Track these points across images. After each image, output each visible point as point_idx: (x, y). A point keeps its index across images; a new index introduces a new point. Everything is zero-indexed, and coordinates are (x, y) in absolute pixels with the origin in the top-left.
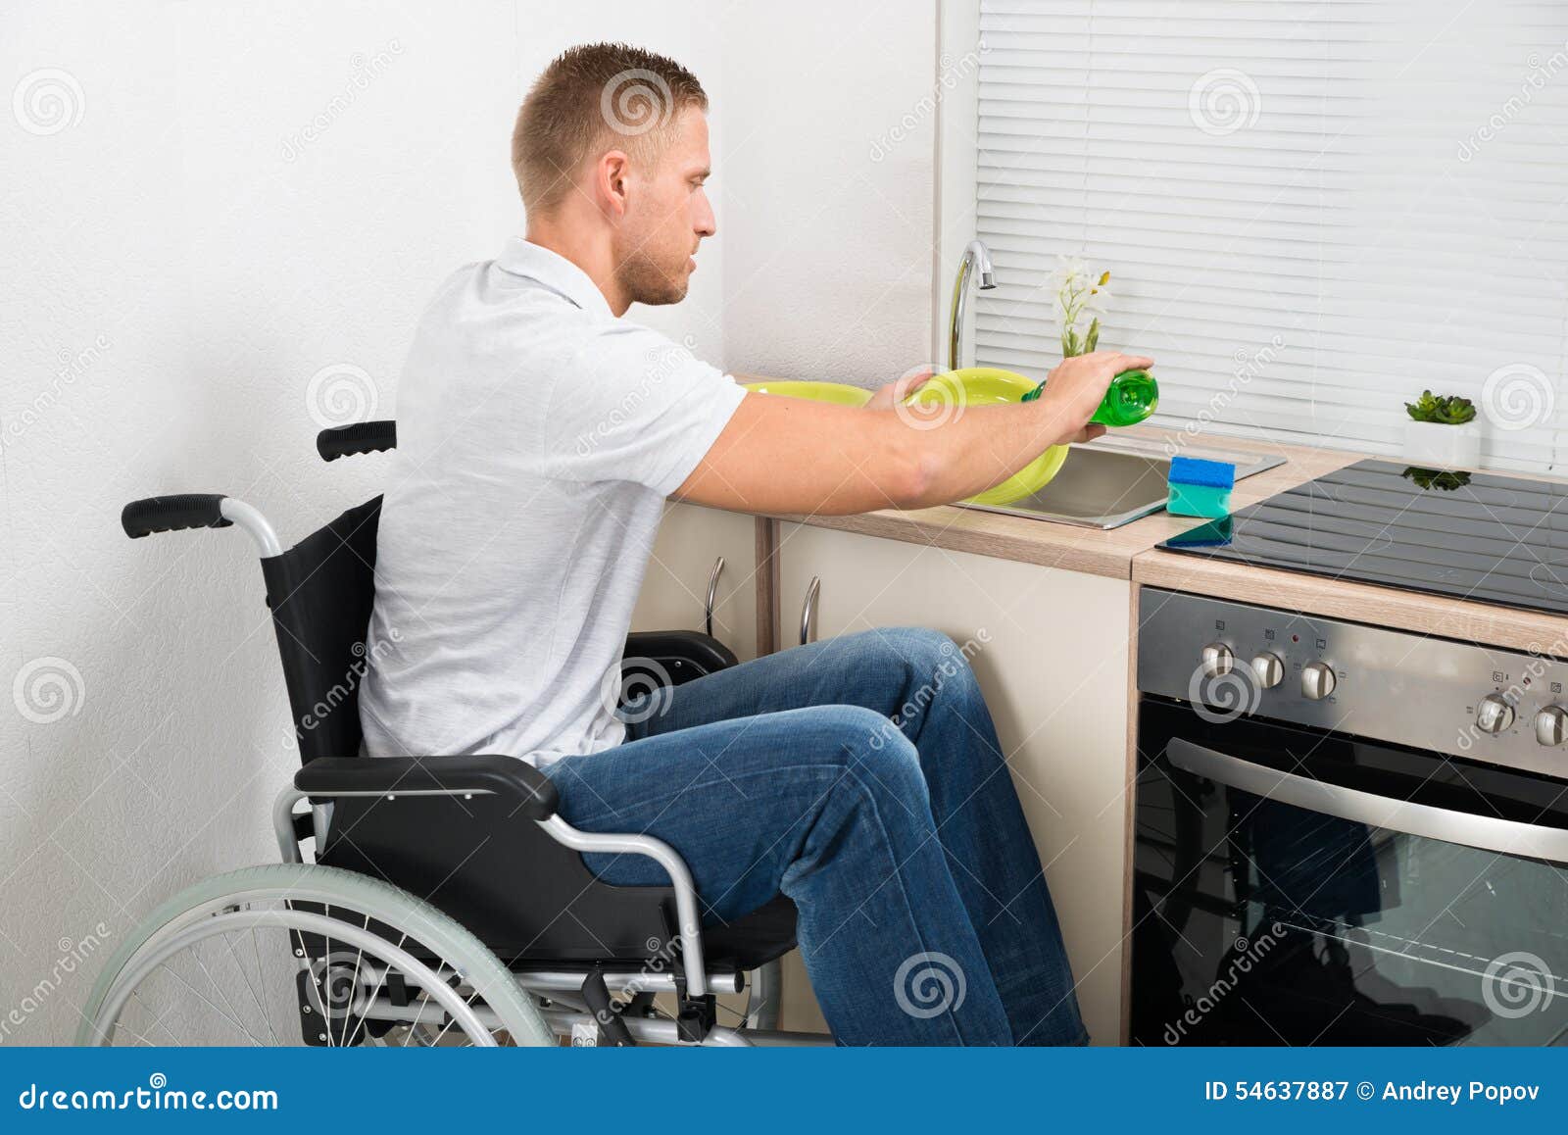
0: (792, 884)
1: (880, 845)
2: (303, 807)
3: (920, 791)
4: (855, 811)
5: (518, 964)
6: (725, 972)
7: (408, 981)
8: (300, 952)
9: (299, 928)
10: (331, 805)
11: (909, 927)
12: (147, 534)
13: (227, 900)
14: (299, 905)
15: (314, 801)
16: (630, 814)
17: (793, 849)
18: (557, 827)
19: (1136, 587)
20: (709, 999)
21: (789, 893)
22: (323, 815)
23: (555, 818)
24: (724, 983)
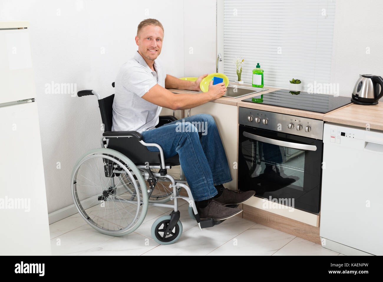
0: (177, 150)
1: (191, 143)
2: (105, 139)
3: (197, 135)
4: (187, 138)
5: (137, 164)
6: (168, 165)
7: (121, 167)
8: (104, 162)
9: (104, 158)
10: (109, 139)
11: (195, 157)
12: (81, 96)
13: (93, 153)
14: (104, 154)
15: (106, 138)
16: (153, 140)
17: (177, 144)
18: (142, 142)
19: (238, 107)
20: (166, 170)
21: (177, 152)
22: (108, 141)
23: (142, 141)
24: (168, 167)
